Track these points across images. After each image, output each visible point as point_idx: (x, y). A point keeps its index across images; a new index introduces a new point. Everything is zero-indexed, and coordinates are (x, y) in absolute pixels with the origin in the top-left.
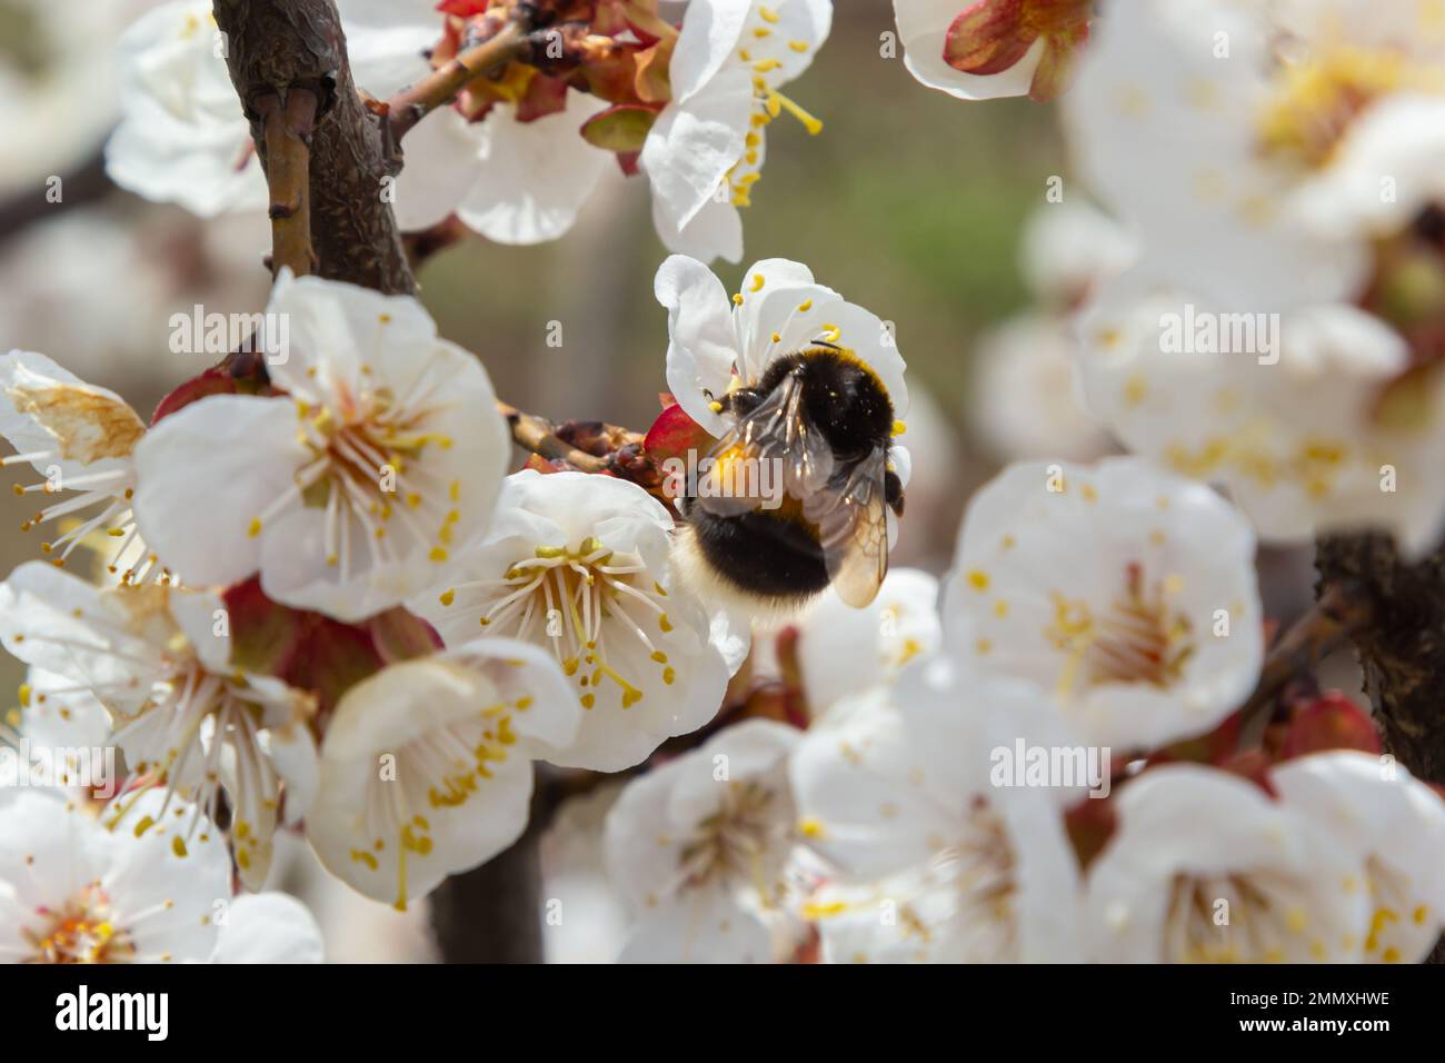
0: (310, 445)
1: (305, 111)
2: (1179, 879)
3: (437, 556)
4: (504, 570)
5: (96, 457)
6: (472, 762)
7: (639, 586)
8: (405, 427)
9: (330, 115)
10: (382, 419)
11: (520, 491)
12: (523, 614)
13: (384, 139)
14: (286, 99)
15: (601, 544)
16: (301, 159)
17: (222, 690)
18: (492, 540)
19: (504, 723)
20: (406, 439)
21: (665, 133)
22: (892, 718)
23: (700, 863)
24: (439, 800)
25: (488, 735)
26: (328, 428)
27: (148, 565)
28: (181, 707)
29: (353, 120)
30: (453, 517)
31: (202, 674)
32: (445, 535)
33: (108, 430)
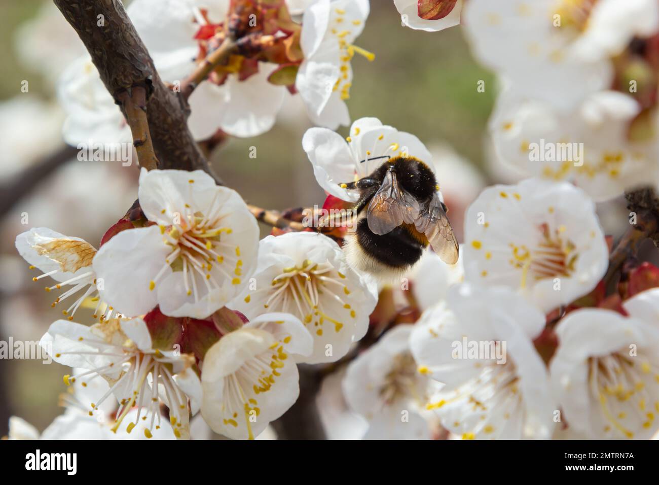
0: (170, 244)
1: (141, 96)
2: (590, 360)
3: (236, 282)
4: (271, 282)
5: (78, 268)
6: (270, 370)
7: (333, 277)
8: (210, 228)
9: (153, 95)
10: (199, 226)
11: (269, 245)
12: (283, 300)
13: (180, 101)
14: (132, 94)
15: (312, 262)
16: (144, 118)
17: (152, 360)
18: (260, 270)
19: (280, 350)
20: (212, 233)
21: (304, 73)
22: (449, 313)
23: (389, 394)
24: (258, 390)
25: (274, 357)
26: (176, 235)
27: (110, 312)
28: (136, 371)
29: (164, 96)
30: (239, 263)
31: (142, 355)
32: (238, 272)
33: (80, 255)
